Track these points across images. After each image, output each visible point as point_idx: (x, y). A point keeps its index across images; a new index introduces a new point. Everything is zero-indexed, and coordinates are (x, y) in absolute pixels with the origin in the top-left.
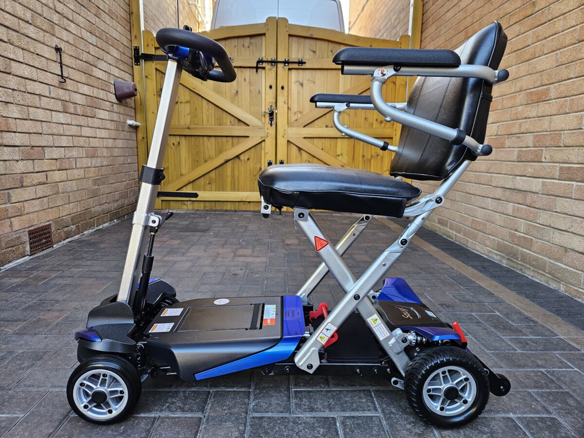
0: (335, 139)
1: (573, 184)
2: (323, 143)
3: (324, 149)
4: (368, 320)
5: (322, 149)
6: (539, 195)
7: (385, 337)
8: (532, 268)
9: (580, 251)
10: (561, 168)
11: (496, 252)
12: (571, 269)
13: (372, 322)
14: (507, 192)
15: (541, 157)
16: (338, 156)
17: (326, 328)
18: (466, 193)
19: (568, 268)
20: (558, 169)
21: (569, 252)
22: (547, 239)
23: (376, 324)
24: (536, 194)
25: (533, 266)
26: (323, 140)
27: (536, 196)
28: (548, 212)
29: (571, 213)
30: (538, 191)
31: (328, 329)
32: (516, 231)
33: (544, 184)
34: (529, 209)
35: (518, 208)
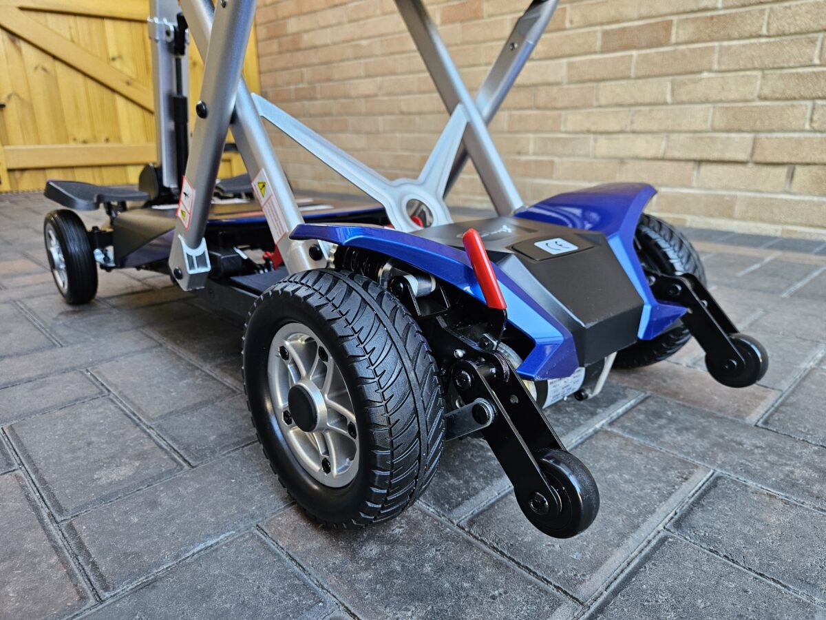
0: (98, 21)
1: (631, 56)
2: (70, 28)
3: (76, 40)
5: (72, 41)
6: (562, 86)
10: (605, 33)
13: (259, 192)
15: (563, 21)
16: (113, 59)
18: (402, 113)
20: (599, 35)
23: (265, 199)
26: (71, 19)
27: (555, 89)
30: (559, 79)
31: (185, 194)
33: (570, 66)
34: (542, 115)
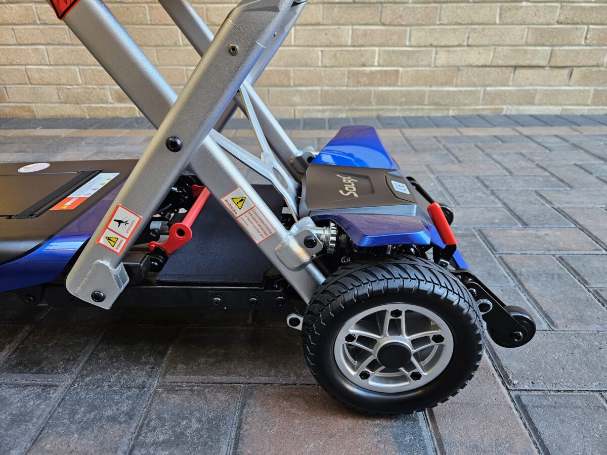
4: (223, 200)
6: (408, 5)
7: (266, 237)
8: (399, 108)
9: (480, 64)
11: (320, 108)
12: (465, 89)
13: (234, 205)
14: (336, 10)
17: (115, 218)
19: (461, 89)
21: (463, 70)
22: (424, 63)
23: (244, 209)
24: (401, 5)
25: (401, 104)
27: (401, 7)
28: (425, 27)
29: (467, 22)
31: (120, 222)
32: (364, 65)
34: (387, 30)
35: (365, 31)
